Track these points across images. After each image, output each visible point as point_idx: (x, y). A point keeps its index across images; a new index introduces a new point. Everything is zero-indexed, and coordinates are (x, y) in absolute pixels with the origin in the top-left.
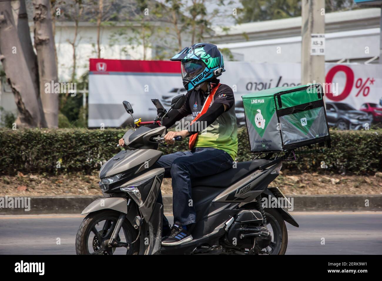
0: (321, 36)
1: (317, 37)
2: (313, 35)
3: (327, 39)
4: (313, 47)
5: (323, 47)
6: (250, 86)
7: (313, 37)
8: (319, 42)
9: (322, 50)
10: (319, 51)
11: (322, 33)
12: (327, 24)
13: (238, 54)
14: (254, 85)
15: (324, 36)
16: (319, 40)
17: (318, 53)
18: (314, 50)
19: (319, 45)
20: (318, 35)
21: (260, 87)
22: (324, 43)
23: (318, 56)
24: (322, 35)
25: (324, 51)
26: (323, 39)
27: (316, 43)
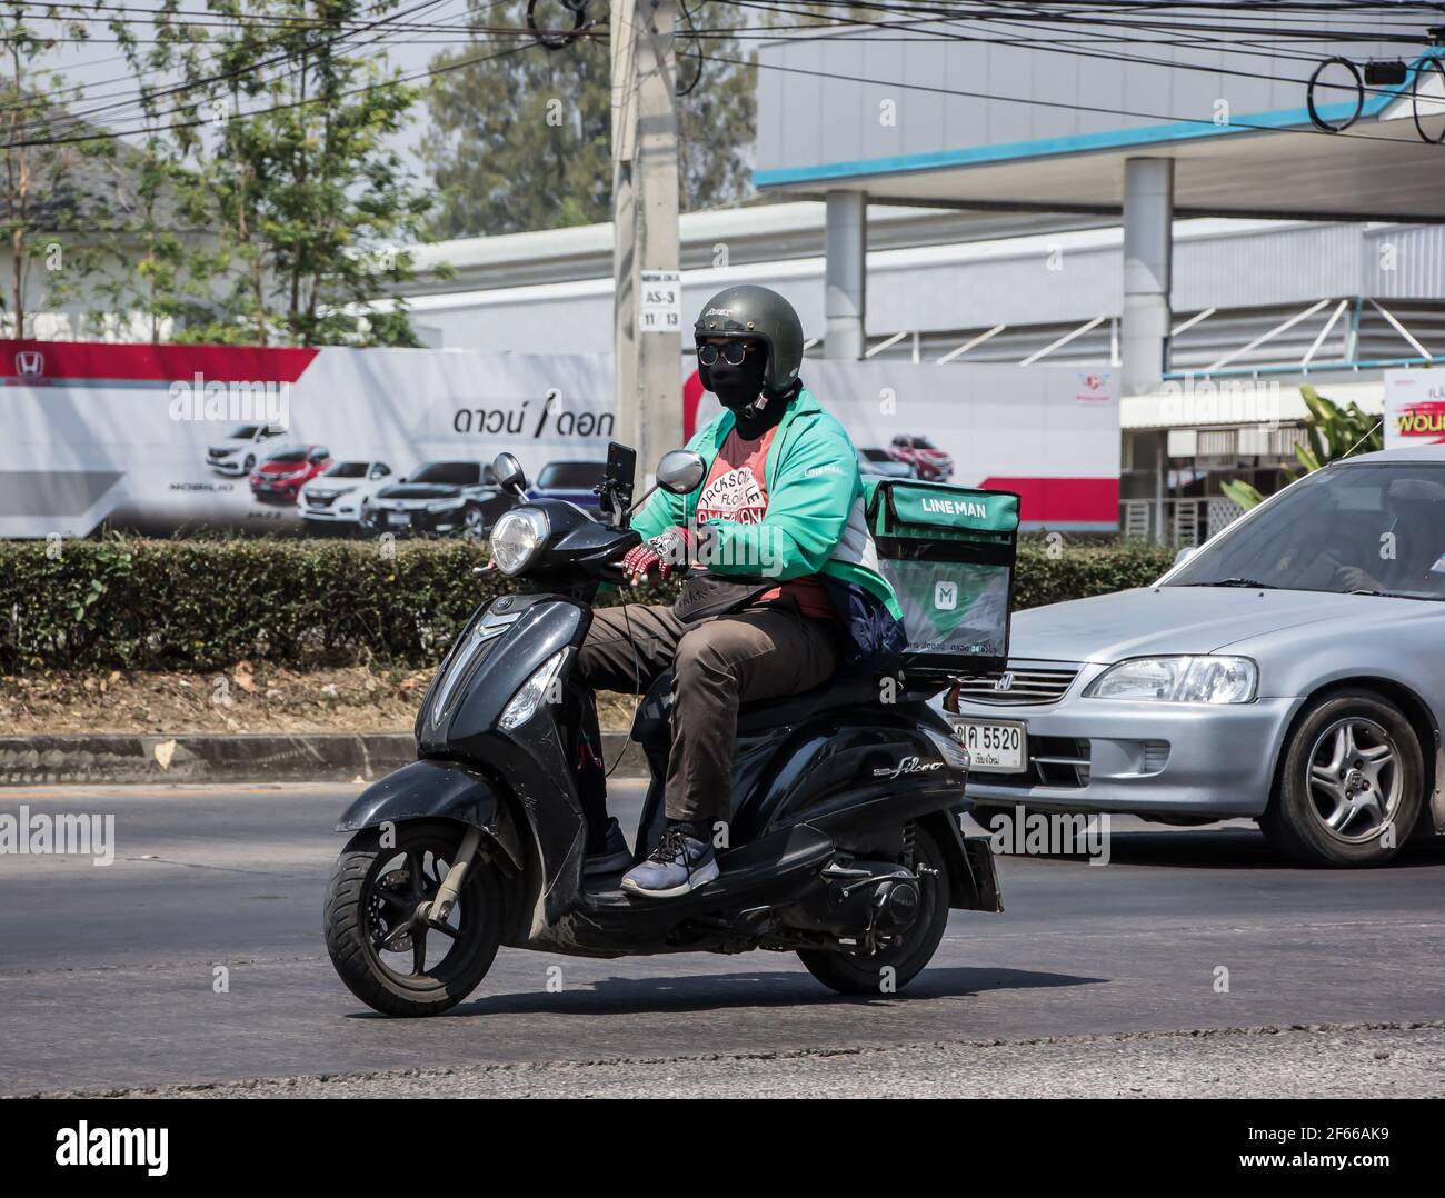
0: (670, 278)
1: (658, 279)
2: (646, 273)
3: (685, 288)
4: (646, 307)
5: (676, 308)
6: (463, 419)
7: (646, 279)
8: (664, 295)
9: (672, 319)
10: (665, 319)
11: (674, 269)
12: (685, 246)
13: (426, 328)
14: (476, 419)
15: (677, 279)
16: (663, 288)
17: (661, 325)
18: (650, 318)
19: (664, 303)
20: (662, 274)
21: (494, 422)
22: (677, 297)
23: (662, 333)
24: (674, 273)
25: (679, 319)
26: (675, 287)
27: (655, 298)
